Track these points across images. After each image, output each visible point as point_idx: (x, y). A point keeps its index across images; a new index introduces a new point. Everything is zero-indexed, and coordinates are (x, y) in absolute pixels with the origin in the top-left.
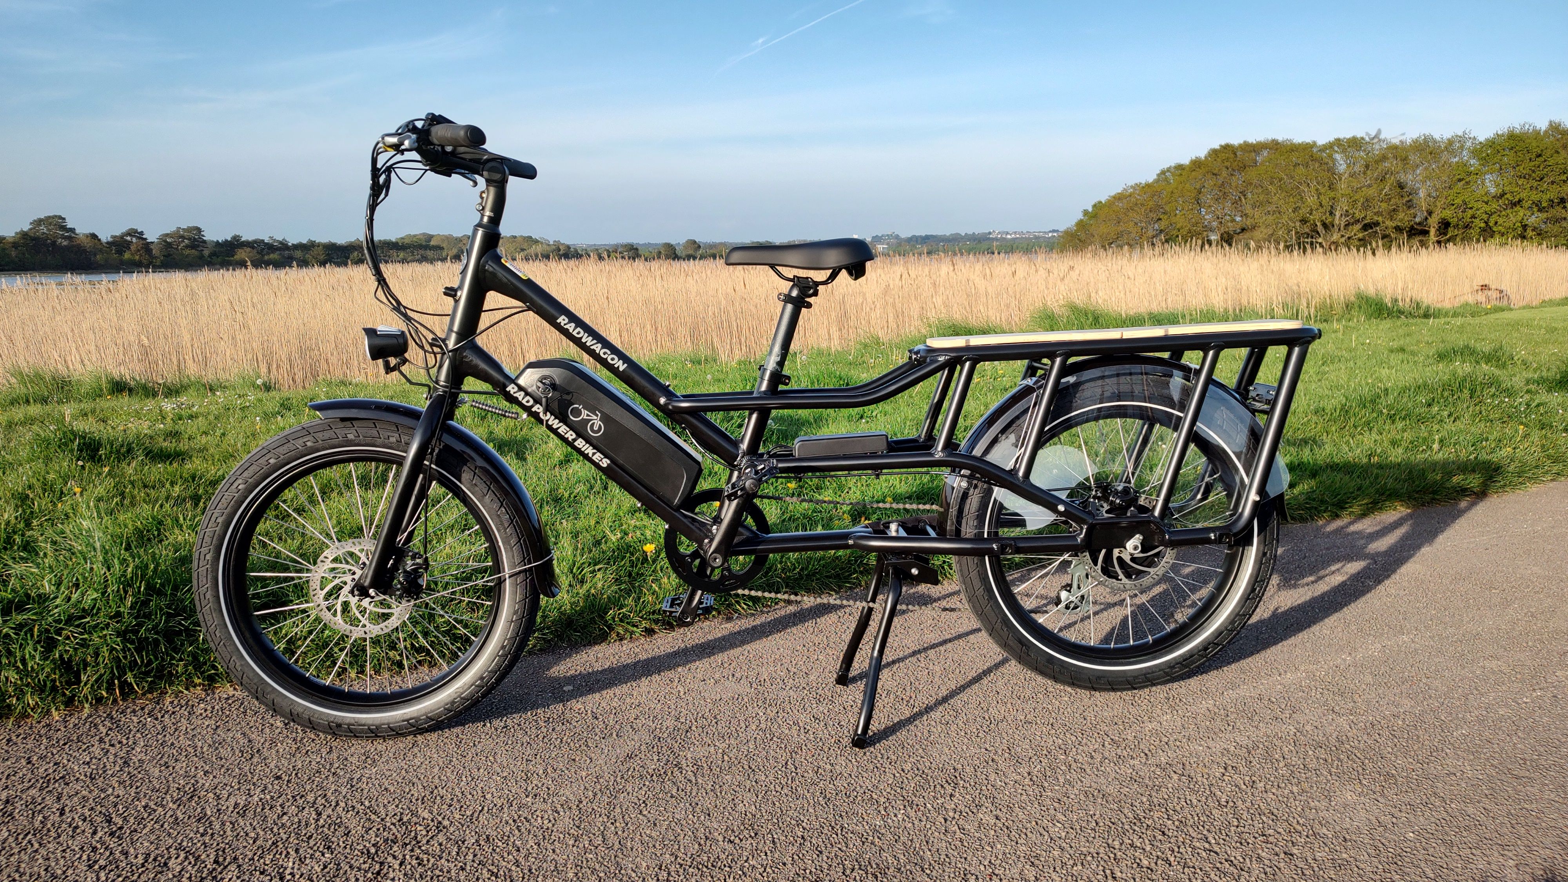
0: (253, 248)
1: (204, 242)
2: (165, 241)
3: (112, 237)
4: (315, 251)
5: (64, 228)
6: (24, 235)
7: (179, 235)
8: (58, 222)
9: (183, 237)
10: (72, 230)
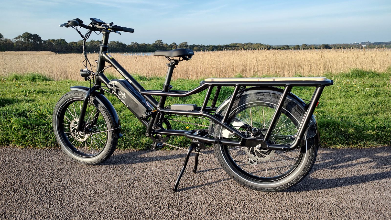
0: (197, 47)
1: (188, 45)
2: (180, 45)
3: (170, 44)
4: (210, 48)
5: (161, 42)
6: (154, 44)
7: (183, 44)
8: (160, 41)
9: (184, 44)
10: (163, 43)
